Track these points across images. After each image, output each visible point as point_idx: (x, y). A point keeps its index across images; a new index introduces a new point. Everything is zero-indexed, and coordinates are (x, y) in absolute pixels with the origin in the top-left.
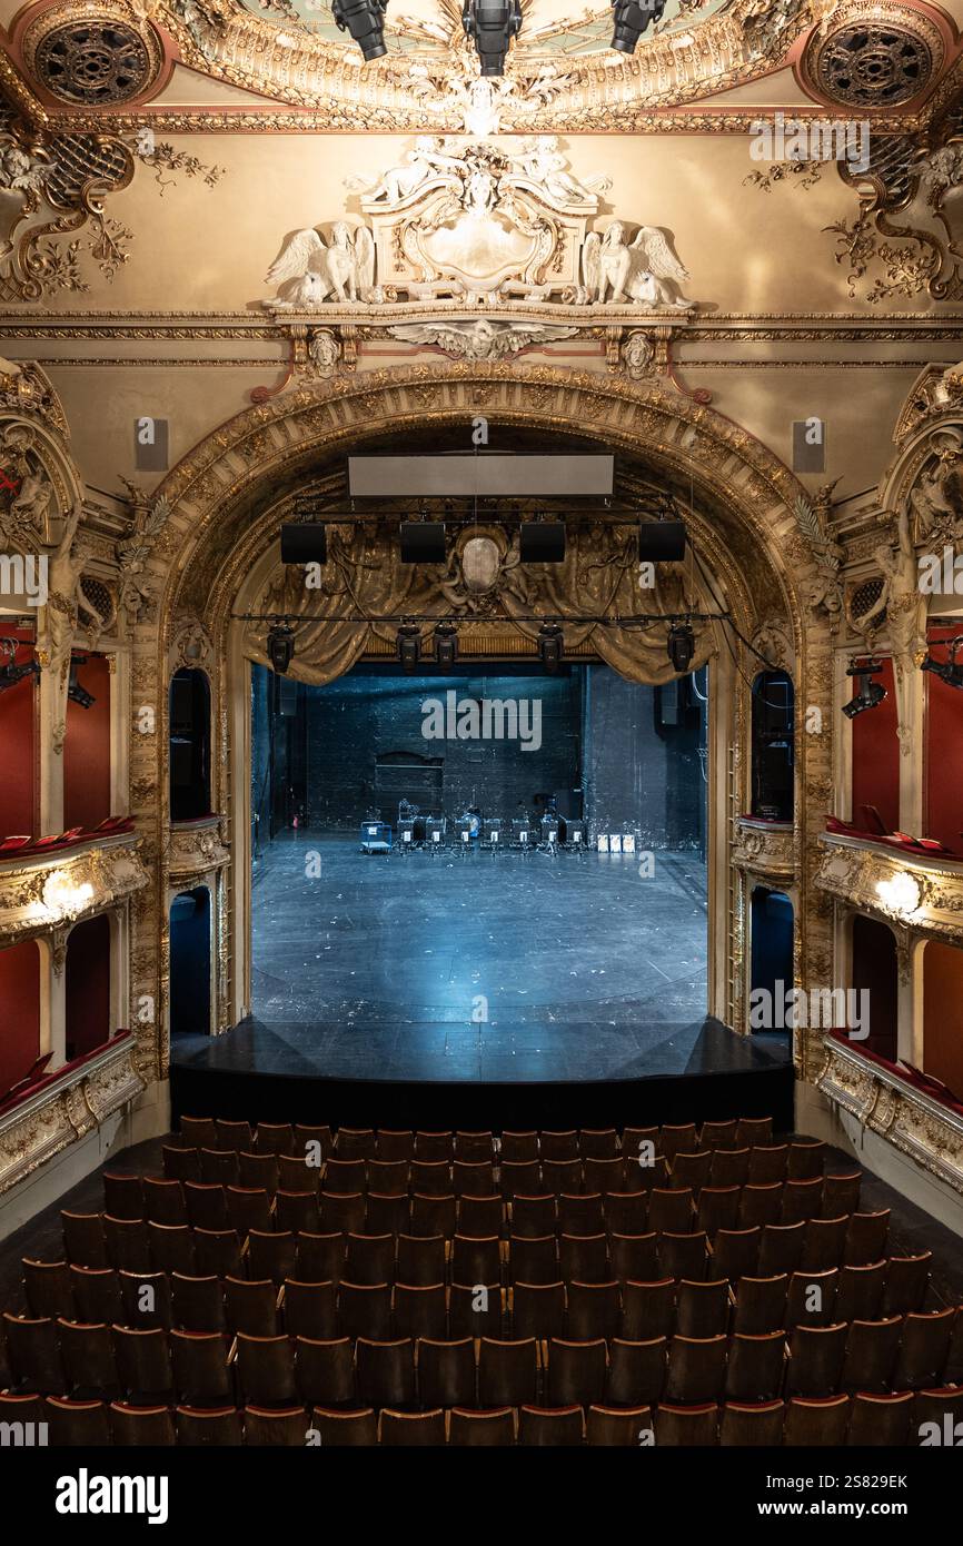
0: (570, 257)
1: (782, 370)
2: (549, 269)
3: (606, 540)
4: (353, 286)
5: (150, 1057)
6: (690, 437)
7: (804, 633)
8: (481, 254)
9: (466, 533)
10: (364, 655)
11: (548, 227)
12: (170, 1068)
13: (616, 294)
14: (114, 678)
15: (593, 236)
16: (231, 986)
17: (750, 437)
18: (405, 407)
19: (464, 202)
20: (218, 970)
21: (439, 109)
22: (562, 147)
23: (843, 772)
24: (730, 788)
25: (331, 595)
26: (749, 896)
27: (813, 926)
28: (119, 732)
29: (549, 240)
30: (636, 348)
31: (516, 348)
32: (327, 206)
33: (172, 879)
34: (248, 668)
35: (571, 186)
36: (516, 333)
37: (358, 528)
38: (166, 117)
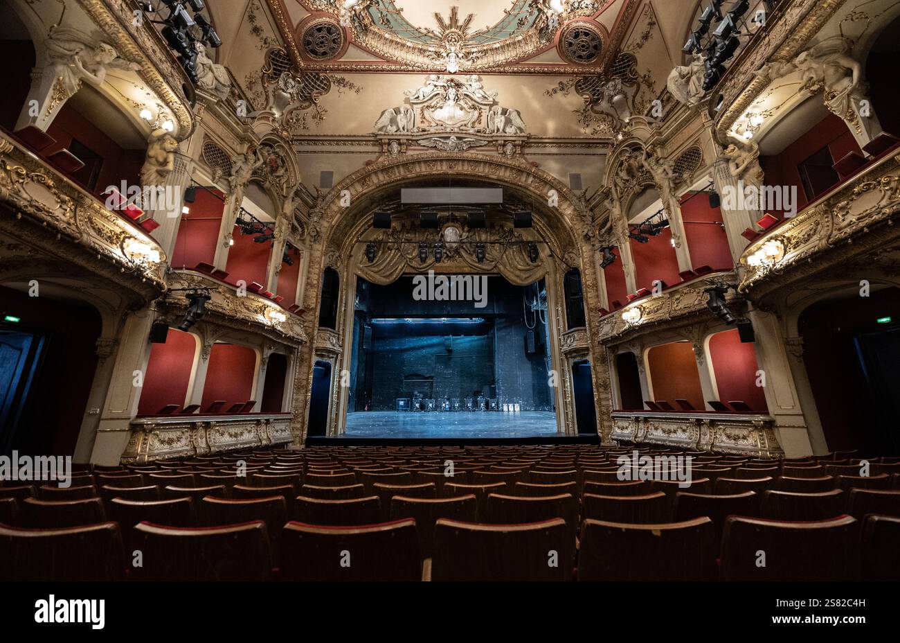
0: (484, 119)
1: (562, 156)
2: (476, 123)
3: (501, 230)
4: (406, 127)
5: (298, 433)
6: (531, 179)
7: (582, 249)
8: (451, 118)
9: (446, 225)
10: (404, 273)
11: (476, 108)
12: (306, 439)
13: (501, 130)
14: (302, 261)
15: (491, 112)
16: (337, 415)
17: (553, 177)
18: (423, 169)
19: (446, 98)
20: (332, 405)
21: (438, 64)
22: (480, 80)
23: (604, 299)
24: (558, 324)
25: (391, 250)
26: (571, 368)
27: (599, 369)
28: (301, 285)
29: (476, 113)
30: (509, 148)
31: (465, 148)
32: (399, 101)
33: (317, 350)
34: (355, 278)
35: (483, 94)
36: (465, 142)
37: (403, 226)
38: (344, 65)
